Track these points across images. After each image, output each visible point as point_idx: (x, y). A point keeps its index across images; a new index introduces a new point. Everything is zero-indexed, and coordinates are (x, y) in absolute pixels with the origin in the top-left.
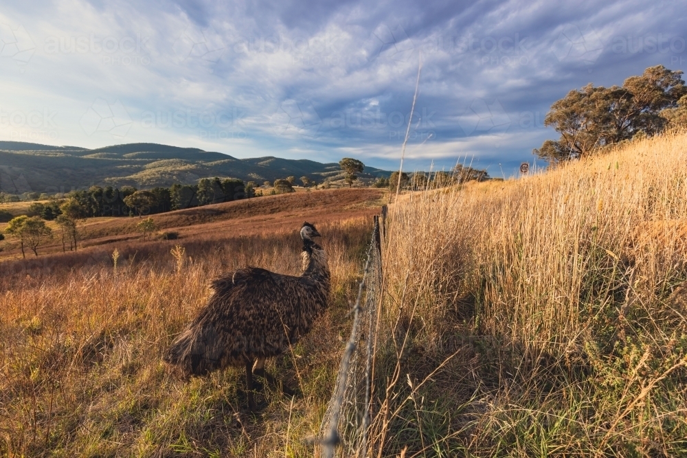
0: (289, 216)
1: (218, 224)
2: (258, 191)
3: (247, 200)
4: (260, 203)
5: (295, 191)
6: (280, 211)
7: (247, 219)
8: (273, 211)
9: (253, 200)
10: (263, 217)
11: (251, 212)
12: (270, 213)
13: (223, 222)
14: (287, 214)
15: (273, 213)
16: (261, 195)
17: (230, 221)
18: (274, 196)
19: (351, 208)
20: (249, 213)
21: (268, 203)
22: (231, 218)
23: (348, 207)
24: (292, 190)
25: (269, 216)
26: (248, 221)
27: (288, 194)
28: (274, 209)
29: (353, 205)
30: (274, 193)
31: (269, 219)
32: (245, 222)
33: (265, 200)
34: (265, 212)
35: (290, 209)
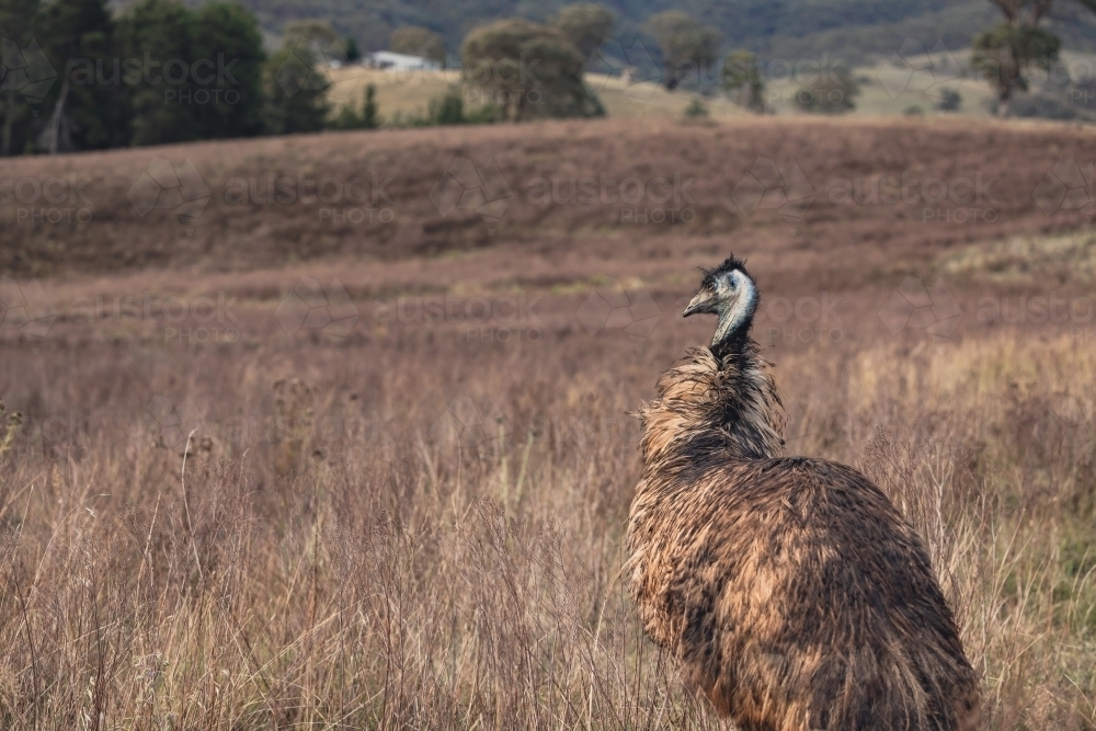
0: (546, 282)
1: (79, 293)
2: (345, 84)
3: (273, 146)
4: (357, 175)
5: (600, 112)
6: (484, 242)
7: (261, 278)
8: (439, 237)
9: (315, 146)
10: (371, 273)
11: (293, 236)
12: (420, 250)
13: (105, 284)
14: (539, 266)
15: (443, 247)
16: (367, 120)
17: (147, 281)
18: (455, 136)
19: (998, 267)
20: (278, 236)
21: (415, 181)
22: (157, 258)
23: (973, 257)
24: (584, 105)
25: (410, 269)
26: (270, 293)
27: (554, 129)
28: (449, 225)
29: (1018, 247)
30: (450, 113)
31: (408, 288)
32: (248, 293)
33: (392, 158)
34: (382, 241)
35: (556, 233)
